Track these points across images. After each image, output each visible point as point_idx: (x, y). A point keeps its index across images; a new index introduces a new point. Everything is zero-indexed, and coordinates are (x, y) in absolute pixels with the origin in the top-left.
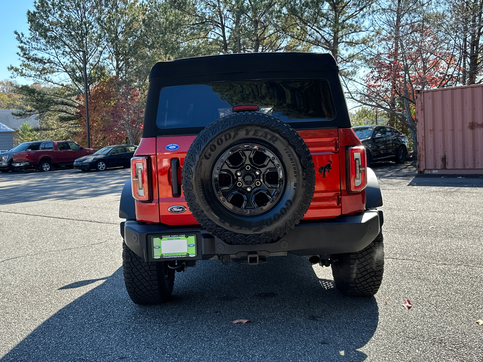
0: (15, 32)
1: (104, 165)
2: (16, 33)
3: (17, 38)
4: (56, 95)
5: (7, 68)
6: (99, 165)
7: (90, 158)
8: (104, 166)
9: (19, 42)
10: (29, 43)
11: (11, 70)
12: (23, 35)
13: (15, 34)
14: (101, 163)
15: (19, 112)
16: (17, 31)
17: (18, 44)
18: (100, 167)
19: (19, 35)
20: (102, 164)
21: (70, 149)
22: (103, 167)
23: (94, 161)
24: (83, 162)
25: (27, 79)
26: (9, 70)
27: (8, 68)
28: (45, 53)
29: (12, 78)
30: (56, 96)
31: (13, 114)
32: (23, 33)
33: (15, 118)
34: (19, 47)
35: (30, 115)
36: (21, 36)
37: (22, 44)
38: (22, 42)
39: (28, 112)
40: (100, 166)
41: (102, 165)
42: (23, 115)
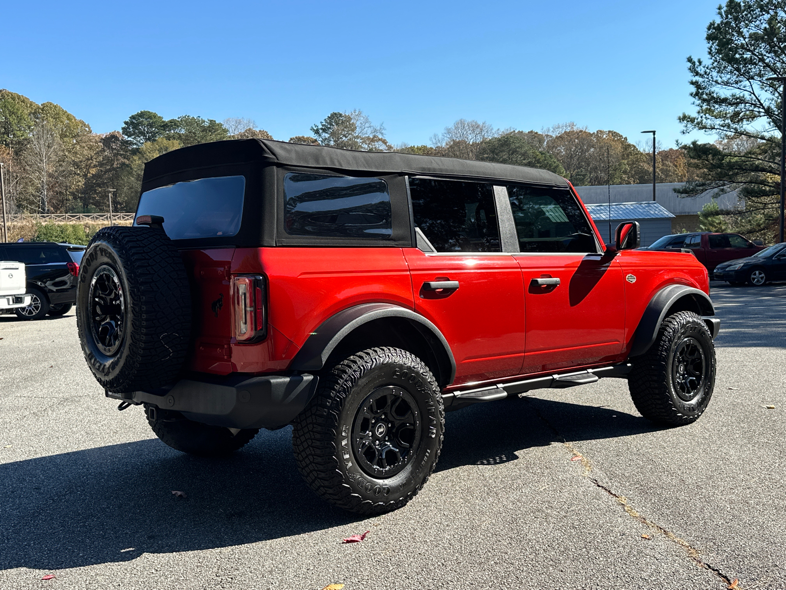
0: (688, 59)
1: (763, 275)
2: (690, 60)
3: (690, 69)
4: (750, 155)
5: (678, 118)
6: (753, 276)
7: (739, 264)
8: (762, 278)
9: (692, 74)
10: (708, 75)
11: (683, 121)
12: (700, 62)
13: (689, 63)
14: (757, 272)
15: (684, 187)
16: (692, 57)
17: (691, 77)
18: (754, 279)
19: (694, 63)
20: (760, 274)
21: (730, 246)
22: (760, 279)
23: (744, 268)
24: (727, 270)
25: (708, 133)
26: (680, 122)
27: (680, 119)
28: (732, 88)
29: (684, 133)
30: (749, 157)
31: (675, 190)
32: (701, 60)
33: (680, 196)
34: (692, 83)
35: (703, 191)
36: (697, 63)
37: (697, 78)
38: (697, 74)
39: (700, 186)
40: (755, 277)
41: (758, 276)
42: (691, 191)
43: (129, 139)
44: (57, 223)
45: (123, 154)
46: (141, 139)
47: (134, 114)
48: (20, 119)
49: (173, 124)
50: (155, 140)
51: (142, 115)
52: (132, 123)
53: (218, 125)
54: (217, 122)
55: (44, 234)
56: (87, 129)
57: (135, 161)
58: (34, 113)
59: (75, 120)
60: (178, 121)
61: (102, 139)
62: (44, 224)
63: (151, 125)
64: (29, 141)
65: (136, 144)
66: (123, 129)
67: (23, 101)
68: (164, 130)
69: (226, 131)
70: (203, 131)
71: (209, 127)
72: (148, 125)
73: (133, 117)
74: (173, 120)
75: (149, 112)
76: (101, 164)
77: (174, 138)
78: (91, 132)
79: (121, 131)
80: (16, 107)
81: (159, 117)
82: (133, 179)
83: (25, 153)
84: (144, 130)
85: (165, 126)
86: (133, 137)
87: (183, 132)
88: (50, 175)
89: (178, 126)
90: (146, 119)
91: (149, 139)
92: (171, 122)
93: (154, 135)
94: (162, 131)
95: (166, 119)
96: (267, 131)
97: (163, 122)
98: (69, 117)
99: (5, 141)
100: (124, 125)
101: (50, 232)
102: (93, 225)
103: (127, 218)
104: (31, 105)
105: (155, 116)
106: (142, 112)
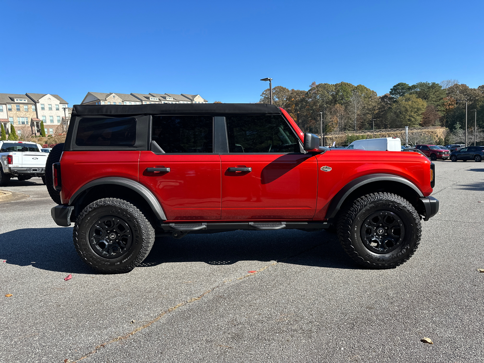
43: (393, 96)
44: (356, 135)
45: (389, 103)
46: (398, 96)
47: (395, 85)
48: (347, 93)
49: (414, 87)
50: (404, 96)
51: (399, 85)
52: (394, 89)
53: (437, 84)
54: (436, 83)
55: (350, 139)
56: (375, 94)
57: (394, 105)
58: (353, 90)
59: (370, 90)
60: (416, 85)
61: (381, 98)
62: (350, 135)
63: (403, 89)
64: (350, 101)
65: (395, 98)
66: (390, 92)
67: (349, 86)
68: (409, 90)
69: (441, 87)
70: (428, 88)
71: (431, 86)
72: (401, 89)
73: (395, 86)
74: (414, 85)
75: (402, 83)
76: (379, 108)
77: (414, 94)
78: (377, 95)
79: (389, 93)
80: (346, 88)
81: (407, 85)
82: (392, 114)
83: (349, 107)
84: (400, 91)
85: (410, 88)
86: (394, 95)
87: (418, 90)
88: (358, 115)
89: (416, 88)
90: (401, 86)
91: (402, 95)
92: (412, 86)
93: (404, 93)
94: (408, 91)
95: (410, 85)
96: (466, 84)
97: (409, 86)
98: (367, 90)
99: (341, 103)
100: (390, 91)
101: (352, 139)
102: (371, 135)
103: (386, 131)
104: (352, 87)
105: (405, 84)
106: (399, 84)
